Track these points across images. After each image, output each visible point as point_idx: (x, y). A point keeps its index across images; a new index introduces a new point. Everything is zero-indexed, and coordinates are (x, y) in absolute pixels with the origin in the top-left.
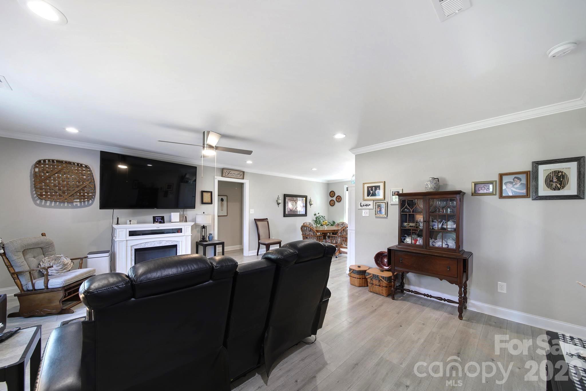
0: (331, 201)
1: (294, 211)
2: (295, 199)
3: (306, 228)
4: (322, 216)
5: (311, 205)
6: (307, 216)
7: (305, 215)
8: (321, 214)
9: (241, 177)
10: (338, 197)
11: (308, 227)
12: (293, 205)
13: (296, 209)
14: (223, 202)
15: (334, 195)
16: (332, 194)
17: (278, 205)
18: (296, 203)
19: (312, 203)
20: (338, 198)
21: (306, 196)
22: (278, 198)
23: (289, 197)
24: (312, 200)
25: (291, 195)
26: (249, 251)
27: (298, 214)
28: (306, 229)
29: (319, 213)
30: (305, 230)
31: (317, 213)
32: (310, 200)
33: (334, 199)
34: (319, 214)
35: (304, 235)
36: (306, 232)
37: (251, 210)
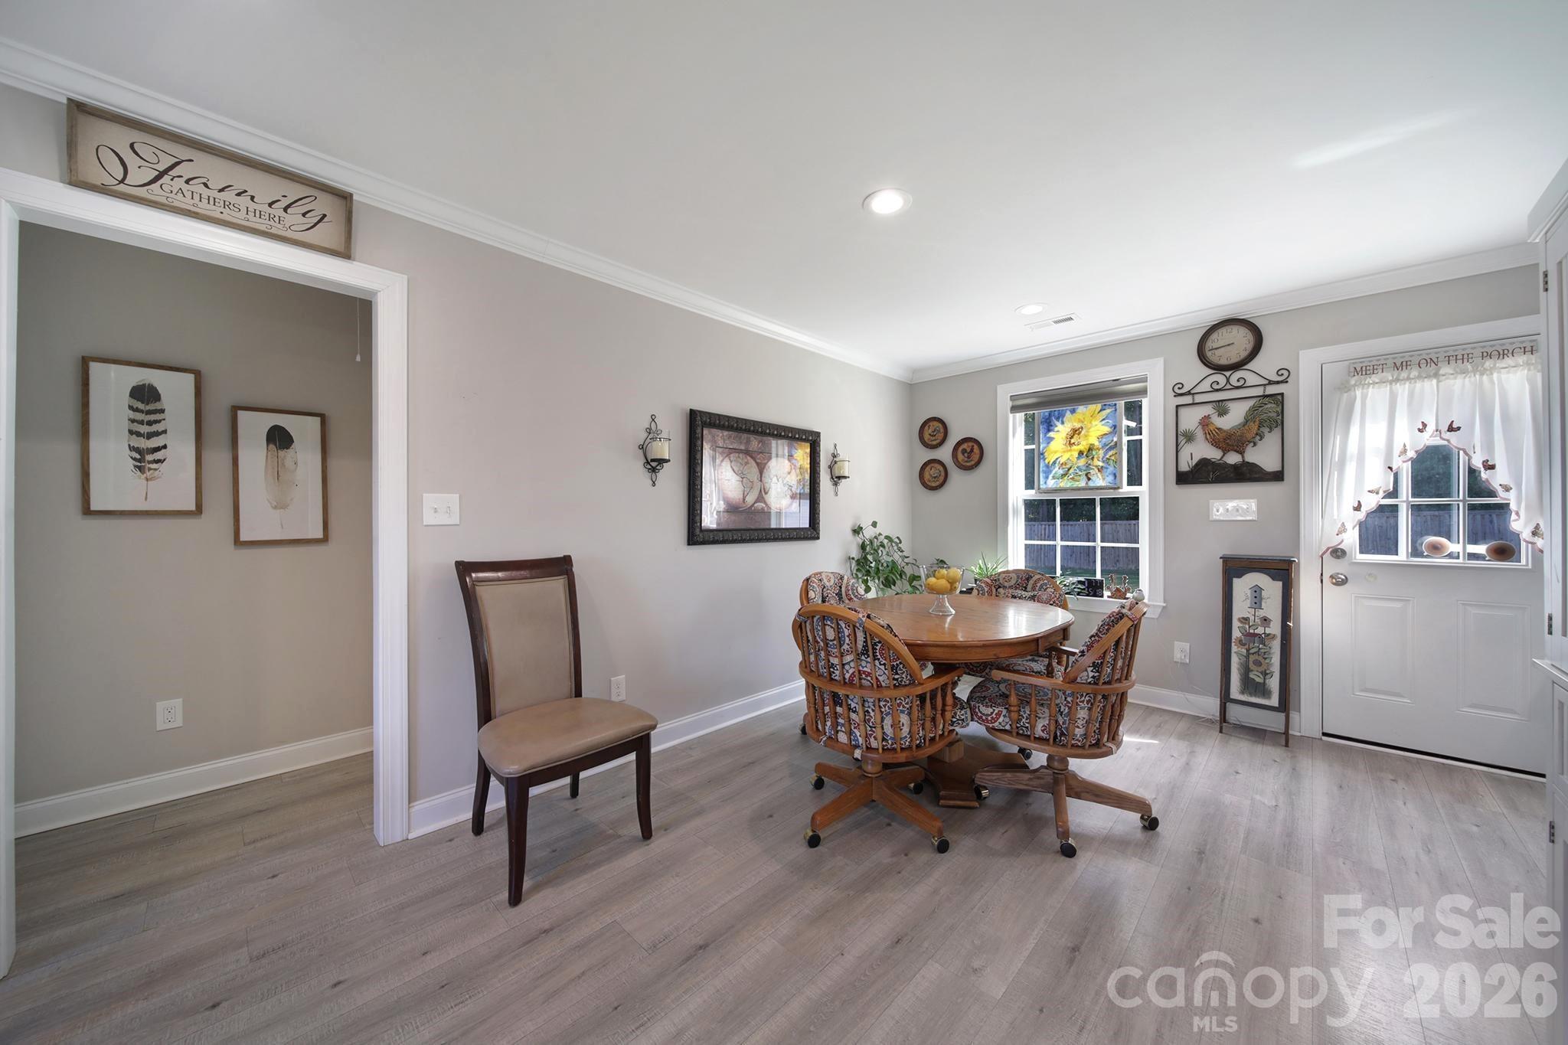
0: (926, 465)
1: (751, 512)
2: (755, 443)
3: (838, 631)
4: (887, 537)
5: (837, 479)
6: (818, 538)
7: (811, 532)
8: (885, 529)
9: (333, 240)
10: (965, 446)
11: (848, 622)
12: (742, 476)
13: (761, 498)
14: (290, 452)
15: (940, 436)
16: (932, 431)
17: (654, 470)
18: (762, 468)
19: (840, 469)
20: (964, 451)
21: (812, 433)
22: (649, 431)
23: (722, 427)
24: (843, 454)
25: (729, 418)
26: (411, 799)
27: (773, 525)
28: (831, 634)
29: (874, 524)
30: (825, 640)
31: (866, 524)
32: (834, 456)
33: (945, 453)
34: (877, 530)
35: (820, 676)
36: (835, 661)
37: (430, 500)
